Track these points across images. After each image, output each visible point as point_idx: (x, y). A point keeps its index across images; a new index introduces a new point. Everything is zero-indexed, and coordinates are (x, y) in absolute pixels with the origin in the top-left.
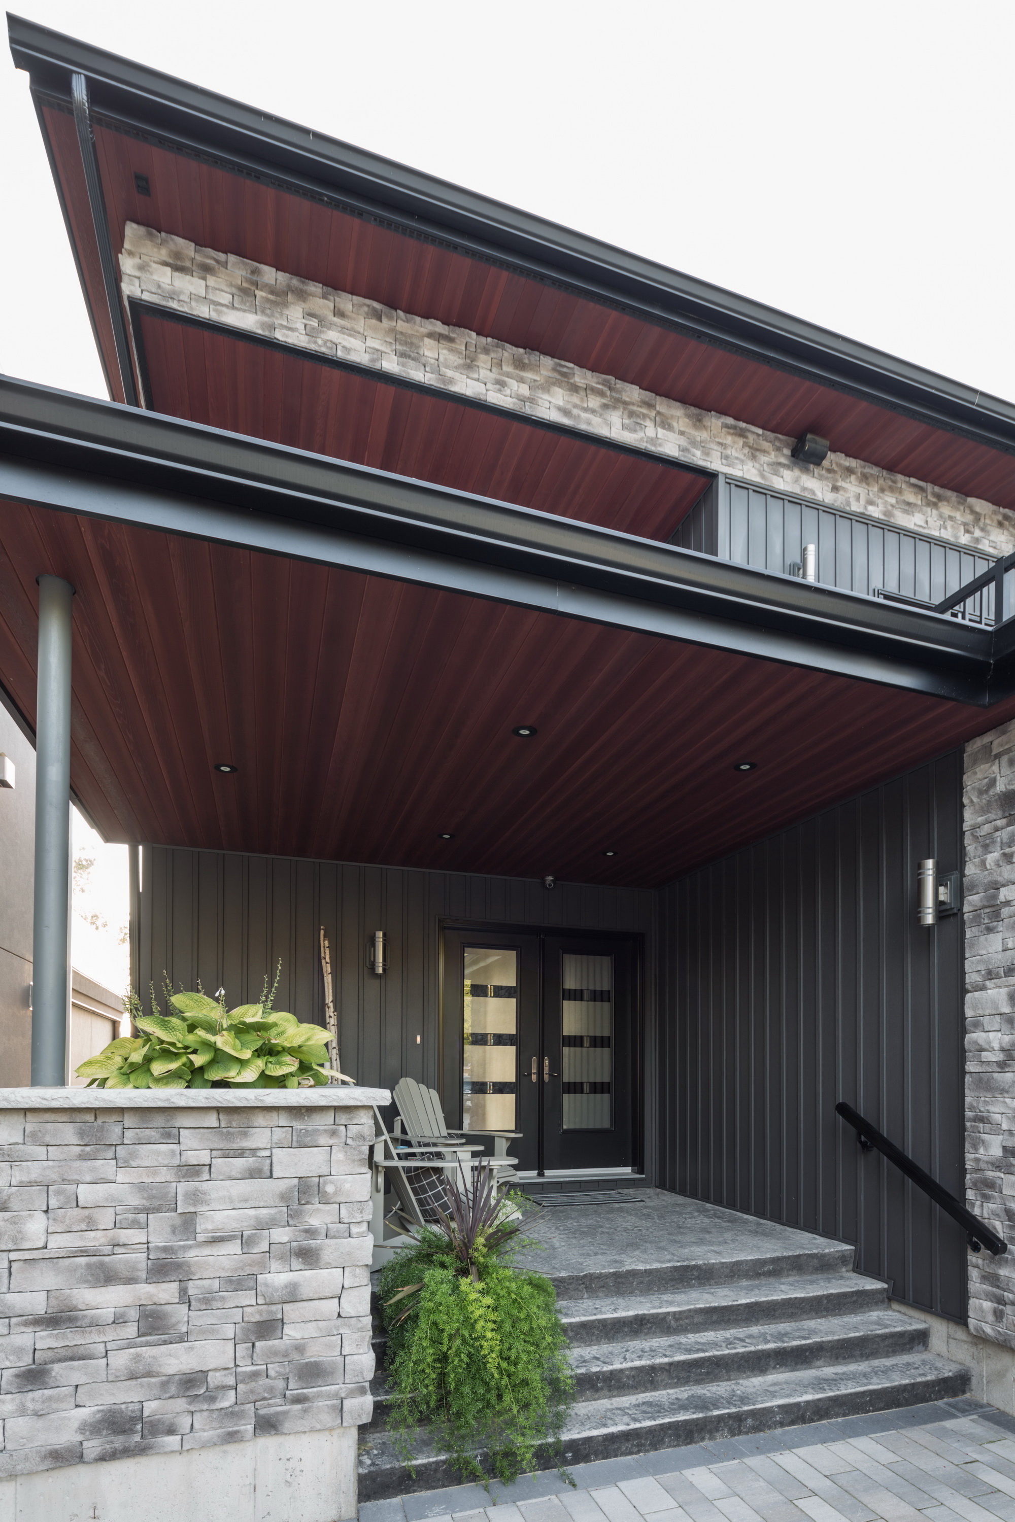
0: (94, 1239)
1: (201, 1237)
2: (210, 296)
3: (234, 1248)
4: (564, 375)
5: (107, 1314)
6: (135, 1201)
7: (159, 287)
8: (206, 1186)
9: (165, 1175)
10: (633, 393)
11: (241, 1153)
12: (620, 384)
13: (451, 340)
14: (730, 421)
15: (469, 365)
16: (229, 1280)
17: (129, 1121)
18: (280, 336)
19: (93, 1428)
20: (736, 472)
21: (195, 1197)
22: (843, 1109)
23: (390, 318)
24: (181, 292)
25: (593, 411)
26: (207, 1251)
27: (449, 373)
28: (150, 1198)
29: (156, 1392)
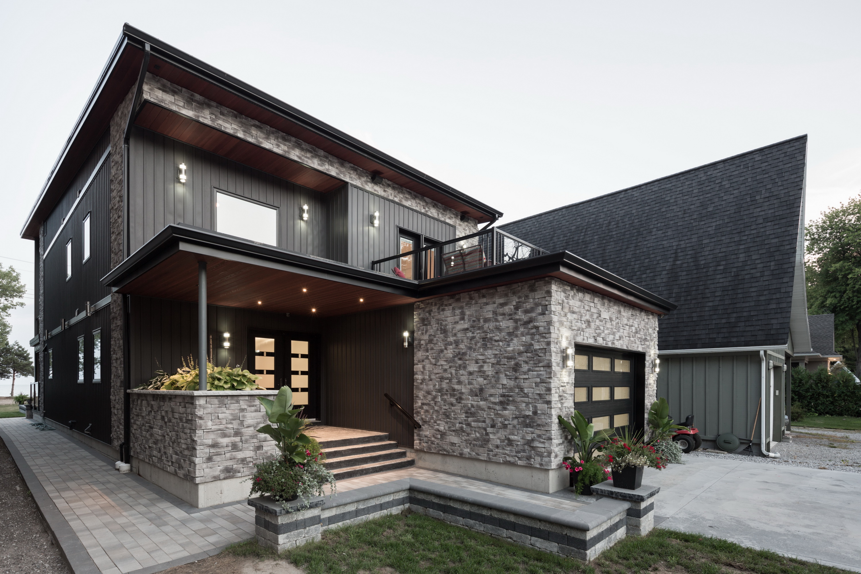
0: (222, 427)
1: (245, 426)
2: (176, 103)
3: (252, 428)
4: (299, 144)
5: (225, 445)
6: (231, 417)
7: (157, 97)
8: (246, 414)
9: (237, 411)
10: (322, 153)
11: (253, 406)
12: (317, 149)
13: (261, 128)
14: (352, 165)
15: (267, 138)
16: (251, 436)
17: (229, 398)
18: (201, 120)
19: (222, 471)
20: (354, 183)
21: (244, 416)
22: (386, 395)
23: (240, 118)
24: (166, 100)
25: (308, 158)
26: (246, 429)
27: (261, 140)
28: (234, 417)
29: (236, 463)
